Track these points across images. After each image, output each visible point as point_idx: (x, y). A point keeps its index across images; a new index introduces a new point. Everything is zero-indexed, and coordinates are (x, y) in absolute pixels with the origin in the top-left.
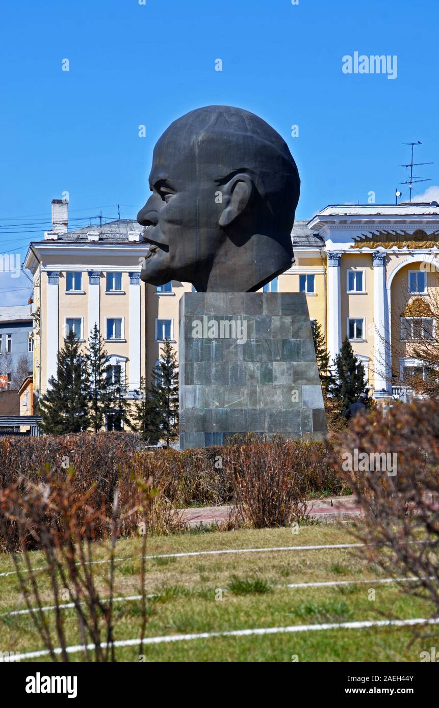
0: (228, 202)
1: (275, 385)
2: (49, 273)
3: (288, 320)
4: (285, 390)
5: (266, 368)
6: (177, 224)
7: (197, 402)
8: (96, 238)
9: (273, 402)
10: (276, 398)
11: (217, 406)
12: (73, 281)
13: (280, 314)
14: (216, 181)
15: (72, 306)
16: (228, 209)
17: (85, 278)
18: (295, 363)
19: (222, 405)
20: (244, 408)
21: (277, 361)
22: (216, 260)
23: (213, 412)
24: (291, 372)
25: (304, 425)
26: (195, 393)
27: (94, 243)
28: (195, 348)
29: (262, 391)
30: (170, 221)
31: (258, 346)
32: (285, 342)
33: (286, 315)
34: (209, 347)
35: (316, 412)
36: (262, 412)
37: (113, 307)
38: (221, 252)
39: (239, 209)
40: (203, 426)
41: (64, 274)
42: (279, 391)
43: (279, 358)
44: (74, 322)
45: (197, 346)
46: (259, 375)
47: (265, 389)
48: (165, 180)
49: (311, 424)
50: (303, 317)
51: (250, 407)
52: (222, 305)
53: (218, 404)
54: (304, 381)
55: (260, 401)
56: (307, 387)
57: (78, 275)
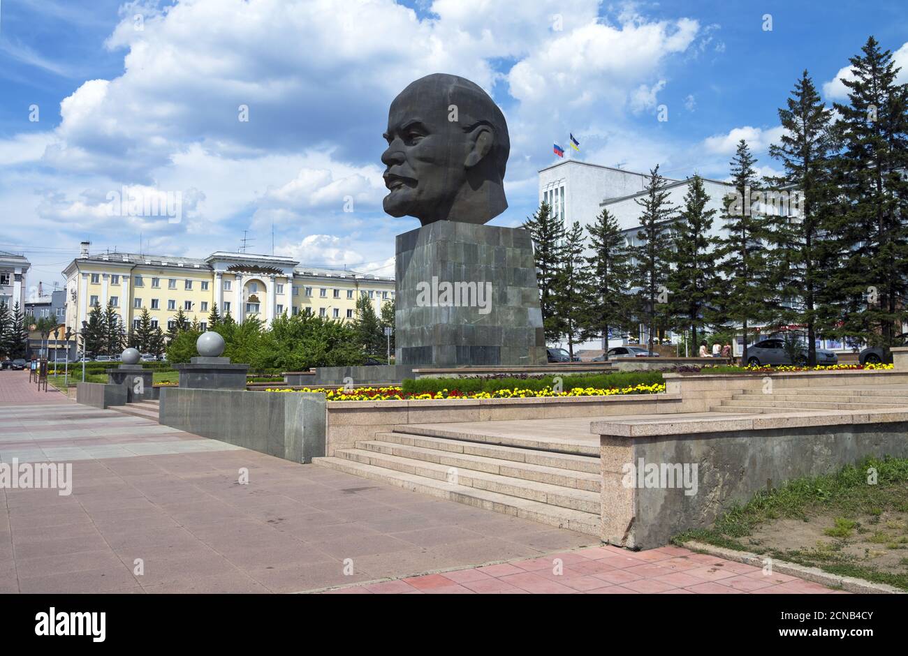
0: (473, 148)
1: (509, 307)
2: (83, 274)
3: (518, 251)
4: (516, 311)
5: (502, 292)
6: (429, 162)
7: (450, 318)
8: (107, 259)
9: (507, 321)
10: (509, 317)
11: (466, 323)
12: (95, 279)
13: (512, 246)
14: (464, 128)
15: (94, 290)
16: (473, 153)
17: (101, 277)
18: (523, 288)
19: (469, 322)
20: (486, 325)
21: (510, 285)
22: (457, 197)
23: (463, 327)
24: (520, 295)
25: (529, 341)
26: (449, 311)
27: (106, 261)
28: (448, 270)
29: (499, 311)
30: (421, 159)
31: (497, 272)
32: (516, 270)
33: (517, 247)
34: (460, 270)
35: (538, 330)
36: (500, 329)
37: (114, 291)
38: (462, 190)
39: (482, 154)
40: (455, 339)
41: (91, 275)
42: (511, 312)
43: (511, 283)
44: (94, 298)
45: (450, 268)
46: (497, 297)
47: (501, 309)
48: (420, 123)
49: (534, 340)
50: (528, 251)
51: (490, 325)
52: (470, 234)
53: (466, 321)
54: (529, 304)
55: (498, 319)
56: (532, 309)
57: (98, 275)
